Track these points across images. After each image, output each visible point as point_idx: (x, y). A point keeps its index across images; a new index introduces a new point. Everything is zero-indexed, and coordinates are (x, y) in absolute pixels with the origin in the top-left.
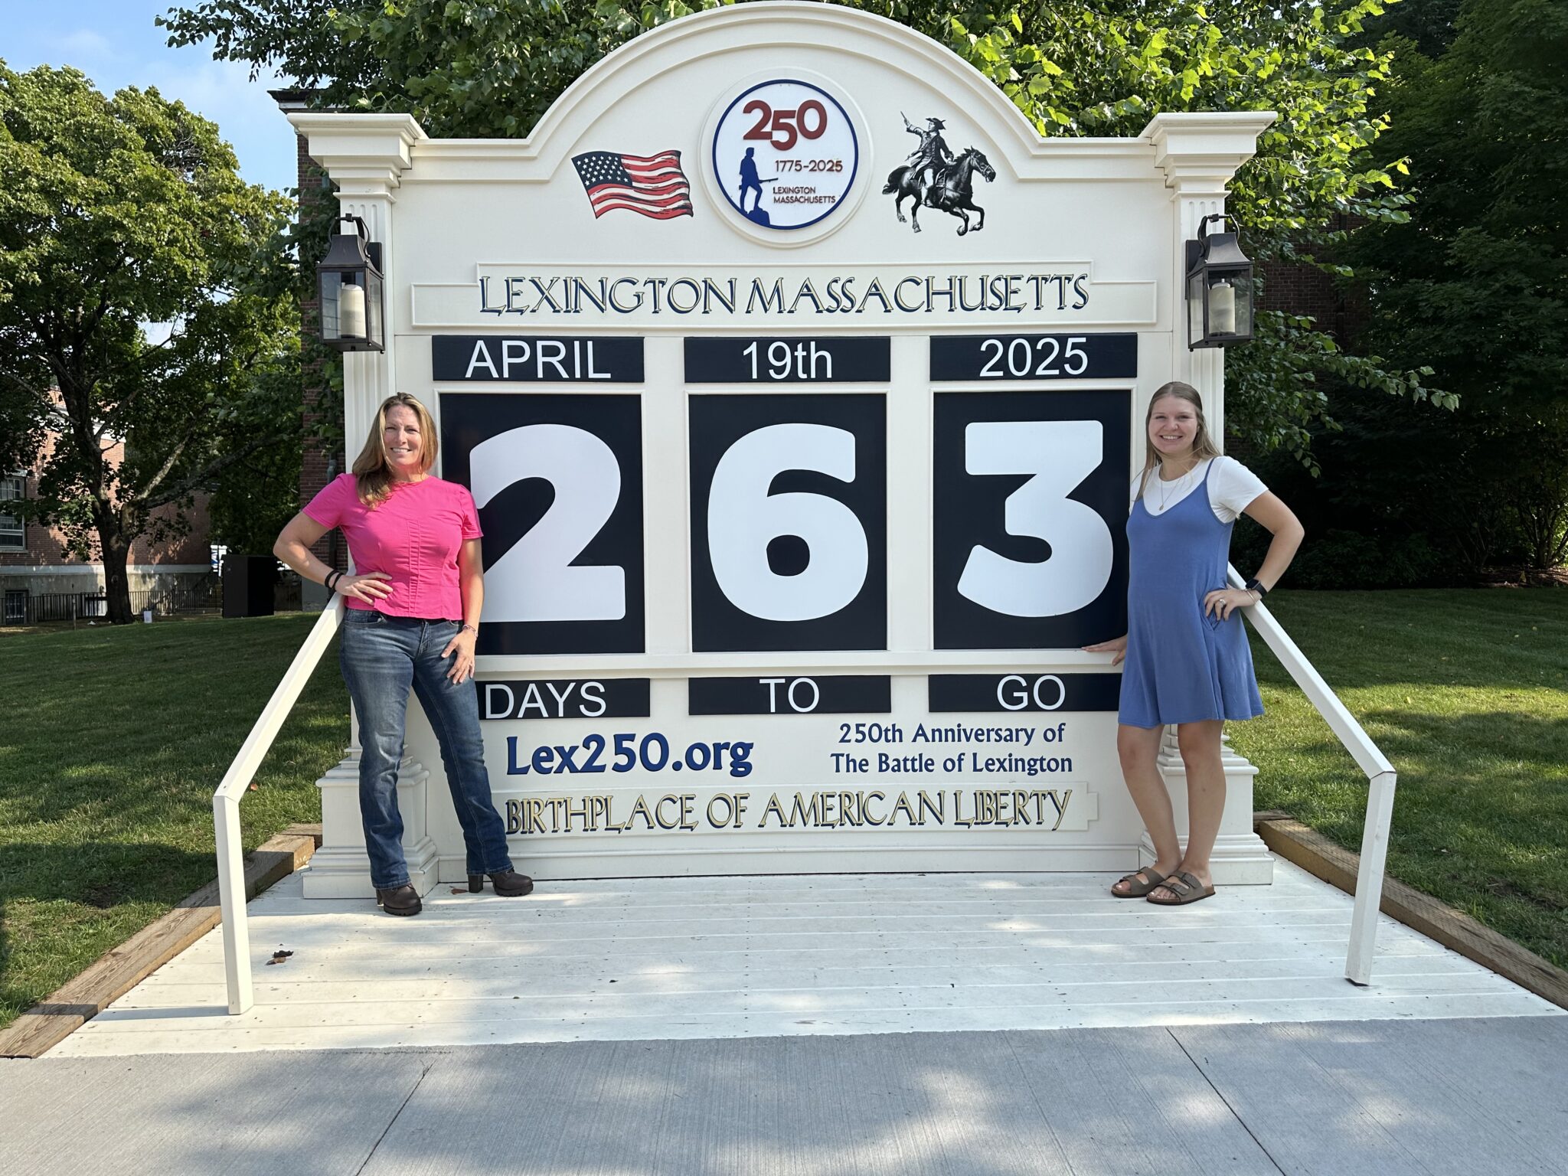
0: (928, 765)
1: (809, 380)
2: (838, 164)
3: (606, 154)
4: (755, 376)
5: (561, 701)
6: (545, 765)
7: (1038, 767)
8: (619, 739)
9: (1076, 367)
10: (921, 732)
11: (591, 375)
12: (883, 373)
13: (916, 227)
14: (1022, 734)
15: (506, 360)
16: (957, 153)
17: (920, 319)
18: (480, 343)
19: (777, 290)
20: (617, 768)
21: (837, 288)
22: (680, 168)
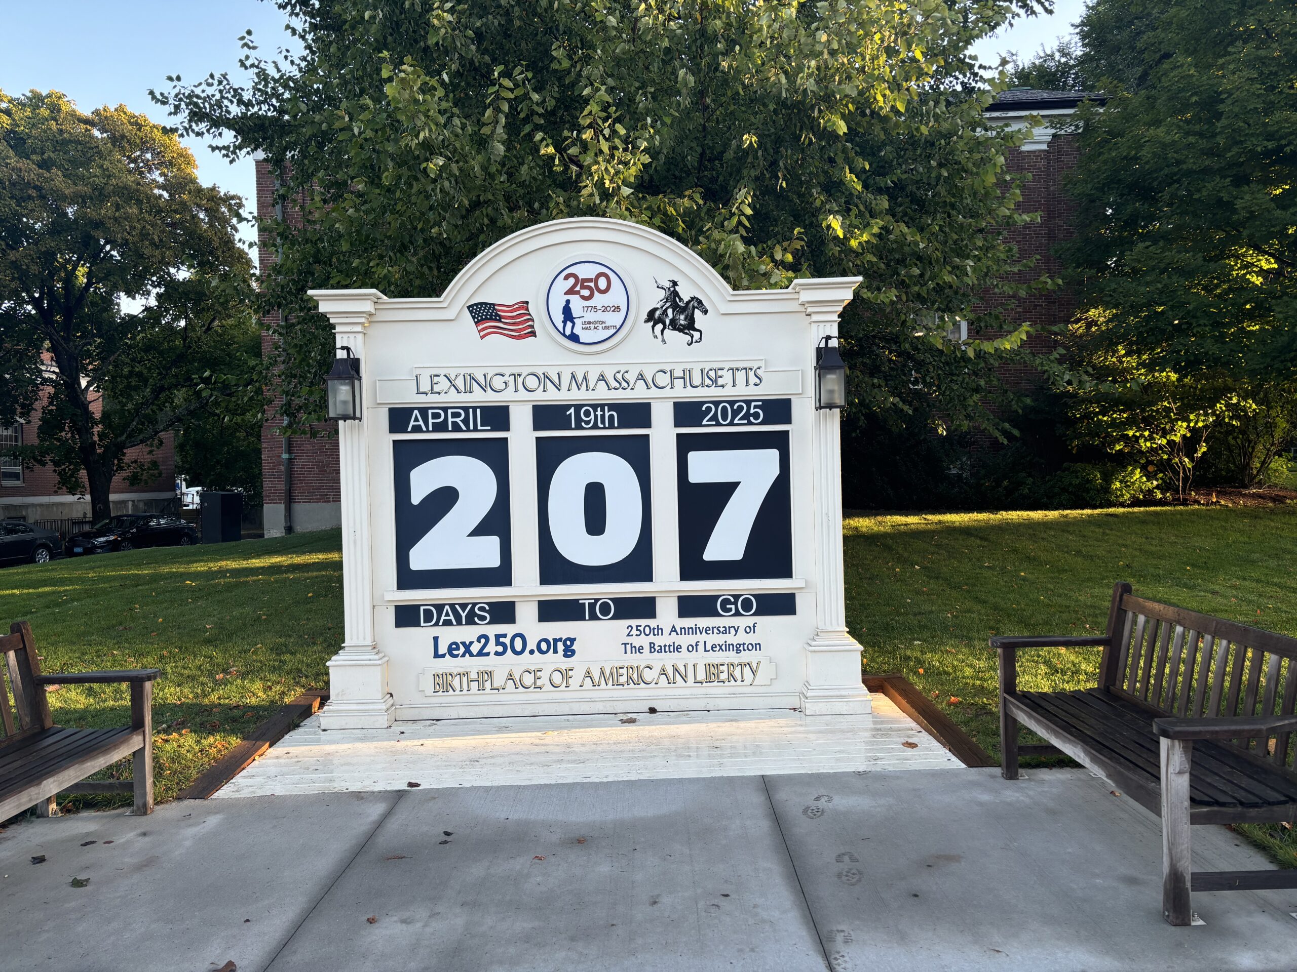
0: (678, 649)
1: (605, 428)
2: (618, 307)
3: (486, 304)
4: (573, 426)
5: (464, 615)
6: (455, 652)
7: (741, 648)
8: (498, 637)
9: (756, 419)
10: (674, 629)
11: (479, 428)
12: (648, 424)
13: (664, 341)
14: (732, 630)
15: (431, 421)
16: (686, 299)
17: (667, 392)
18: (416, 412)
19: (585, 378)
20: (497, 654)
21: (619, 376)
22: (527, 309)
